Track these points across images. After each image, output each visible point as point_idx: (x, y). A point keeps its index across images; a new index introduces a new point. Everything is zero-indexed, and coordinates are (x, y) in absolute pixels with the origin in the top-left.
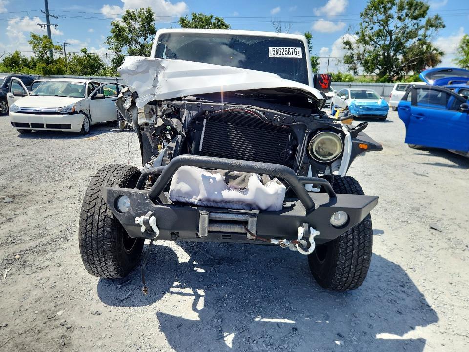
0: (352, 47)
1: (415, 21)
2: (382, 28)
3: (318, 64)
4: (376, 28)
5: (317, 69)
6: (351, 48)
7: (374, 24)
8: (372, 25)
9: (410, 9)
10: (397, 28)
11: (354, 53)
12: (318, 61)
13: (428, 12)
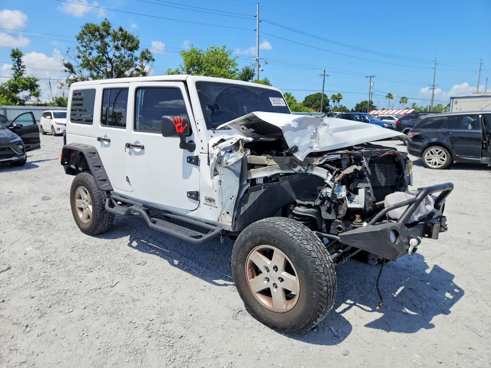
0: (75, 70)
1: (130, 52)
2: (101, 54)
3: (37, 86)
4: (95, 54)
5: (38, 92)
6: (72, 71)
7: (91, 50)
8: (90, 51)
9: (123, 40)
10: (115, 56)
11: (77, 77)
12: (37, 83)
13: (139, 45)
